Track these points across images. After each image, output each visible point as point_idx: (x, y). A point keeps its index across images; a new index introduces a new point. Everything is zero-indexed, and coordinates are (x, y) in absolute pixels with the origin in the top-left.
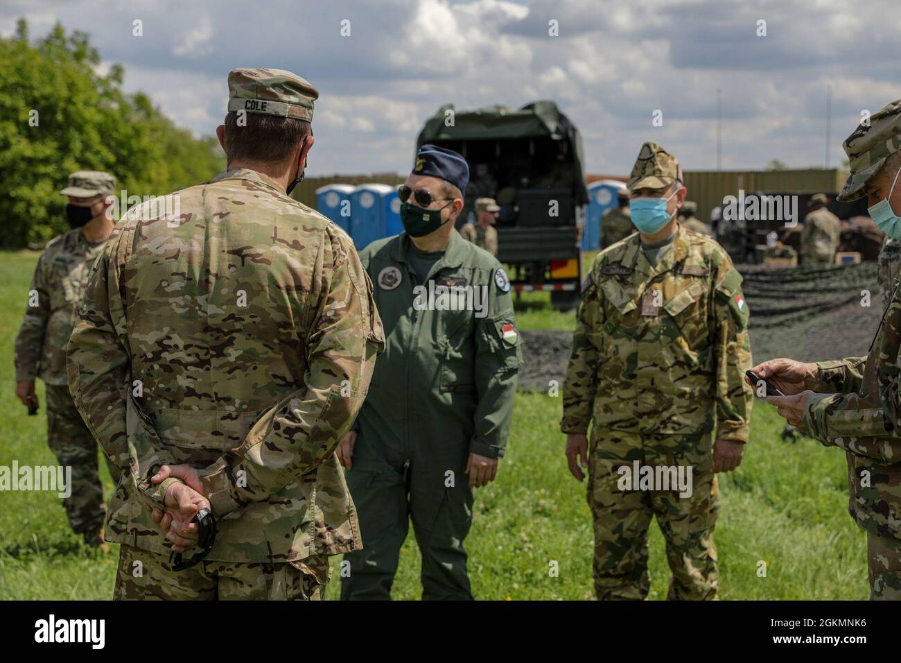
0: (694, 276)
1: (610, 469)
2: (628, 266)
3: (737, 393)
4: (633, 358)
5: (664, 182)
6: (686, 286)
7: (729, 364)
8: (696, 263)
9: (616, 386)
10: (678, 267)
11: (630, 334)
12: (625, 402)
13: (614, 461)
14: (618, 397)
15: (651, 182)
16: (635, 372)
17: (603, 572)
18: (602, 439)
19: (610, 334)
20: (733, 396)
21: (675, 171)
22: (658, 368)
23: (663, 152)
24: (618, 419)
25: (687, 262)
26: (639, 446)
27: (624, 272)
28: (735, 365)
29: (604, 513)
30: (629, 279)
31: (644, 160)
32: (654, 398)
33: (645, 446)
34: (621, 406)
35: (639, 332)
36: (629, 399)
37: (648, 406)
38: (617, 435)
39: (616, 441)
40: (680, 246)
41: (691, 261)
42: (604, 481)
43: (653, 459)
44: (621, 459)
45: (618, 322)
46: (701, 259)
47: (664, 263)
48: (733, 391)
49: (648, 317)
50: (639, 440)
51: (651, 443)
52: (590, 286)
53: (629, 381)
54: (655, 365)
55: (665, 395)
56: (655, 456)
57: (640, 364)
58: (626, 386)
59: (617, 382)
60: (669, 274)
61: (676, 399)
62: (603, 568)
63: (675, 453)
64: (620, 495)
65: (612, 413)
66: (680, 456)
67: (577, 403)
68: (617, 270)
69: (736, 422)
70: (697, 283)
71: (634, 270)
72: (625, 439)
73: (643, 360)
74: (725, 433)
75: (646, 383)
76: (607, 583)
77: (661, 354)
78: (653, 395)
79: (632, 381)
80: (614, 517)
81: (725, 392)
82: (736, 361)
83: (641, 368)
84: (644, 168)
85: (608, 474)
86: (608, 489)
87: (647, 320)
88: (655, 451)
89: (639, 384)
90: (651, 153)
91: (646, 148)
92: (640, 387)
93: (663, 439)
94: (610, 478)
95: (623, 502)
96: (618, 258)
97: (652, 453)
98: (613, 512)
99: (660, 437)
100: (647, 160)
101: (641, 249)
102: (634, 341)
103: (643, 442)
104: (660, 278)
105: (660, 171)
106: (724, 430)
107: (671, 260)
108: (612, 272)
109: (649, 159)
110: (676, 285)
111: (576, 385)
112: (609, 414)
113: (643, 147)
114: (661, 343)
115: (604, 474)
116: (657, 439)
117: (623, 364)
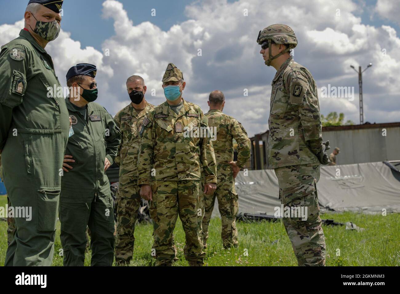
0: (193, 117)
1: (164, 198)
2: (166, 114)
3: (211, 164)
4: (173, 150)
5: (178, 79)
6: (192, 121)
7: (207, 153)
8: (193, 112)
9: (165, 162)
10: (187, 114)
11: (171, 140)
12: (170, 169)
13: (166, 194)
14: (167, 167)
15: (173, 79)
16: (174, 156)
17: (161, 244)
18: (160, 186)
19: (161, 142)
20: (210, 165)
21: (181, 75)
22: (184, 153)
23: (176, 68)
24: (167, 176)
25: (190, 112)
26: (176, 187)
27: (164, 116)
28: (210, 153)
29: (163, 217)
30: (167, 119)
31: (169, 70)
32: (183, 166)
33: (179, 187)
34: (168, 170)
35: (175, 139)
36: (172, 167)
37: (181, 169)
38: (167, 183)
39: (166, 186)
40: (186, 106)
41: (191, 111)
42: (162, 203)
43: (182, 192)
44: (169, 193)
45: (165, 136)
46: (195, 111)
47: (182, 112)
48: (210, 163)
49: (178, 133)
50: (176, 184)
51: (182, 185)
52: (149, 123)
53: (171, 159)
54: (183, 152)
55: (187, 164)
56: (183, 191)
57: (177, 152)
58: (170, 162)
59: (166, 161)
60: (184, 116)
61: (191, 166)
62: (161, 242)
63: (192, 188)
64: (169, 208)
65: (163, 173)
66: (194, 189)
67: (145, 172)
68: (160, 116)
69: (213, 176)
70: (195, 120)
71: (168, 115)
72: (170, 185)
73: (178, 150)
74: (209, 180)
75: (180, 160)
76: (162, 248)
77: (185, 147)
78: (182, 164)
79: (173, 159)
80: (167, 219)
81: (207, 164)
82: (210, 152)
83: (177, 154)
84: (170, 73)
85: (164, 200)
86: (164, 207)
87: (178, 134)
88: (183, 189)
89: (177, 160)
90: (172, 67)
91: (170, 65)
92: (177, 161)
93: (187, 183)
94: (165, 202)
95: (170, 212)
96: (160, 111)
97: (182, 190)
98: (167, 216)
99: (185, 182)
100: (171, 70)
101: (170, 107)
102: (173, 143)
103: (178, 185)
104: (181, 117)
105: (176, 74)
106: (208, 179)
107: (183, 110)
108: (159, 117)
109: (172, 70)
110: (187, 120)
111: (144, 164)
112: (162, 175)
113: (168, 65)
114: (185, 143)
115: (162, 200)
116: (184, 183)
117: (169, 152)
